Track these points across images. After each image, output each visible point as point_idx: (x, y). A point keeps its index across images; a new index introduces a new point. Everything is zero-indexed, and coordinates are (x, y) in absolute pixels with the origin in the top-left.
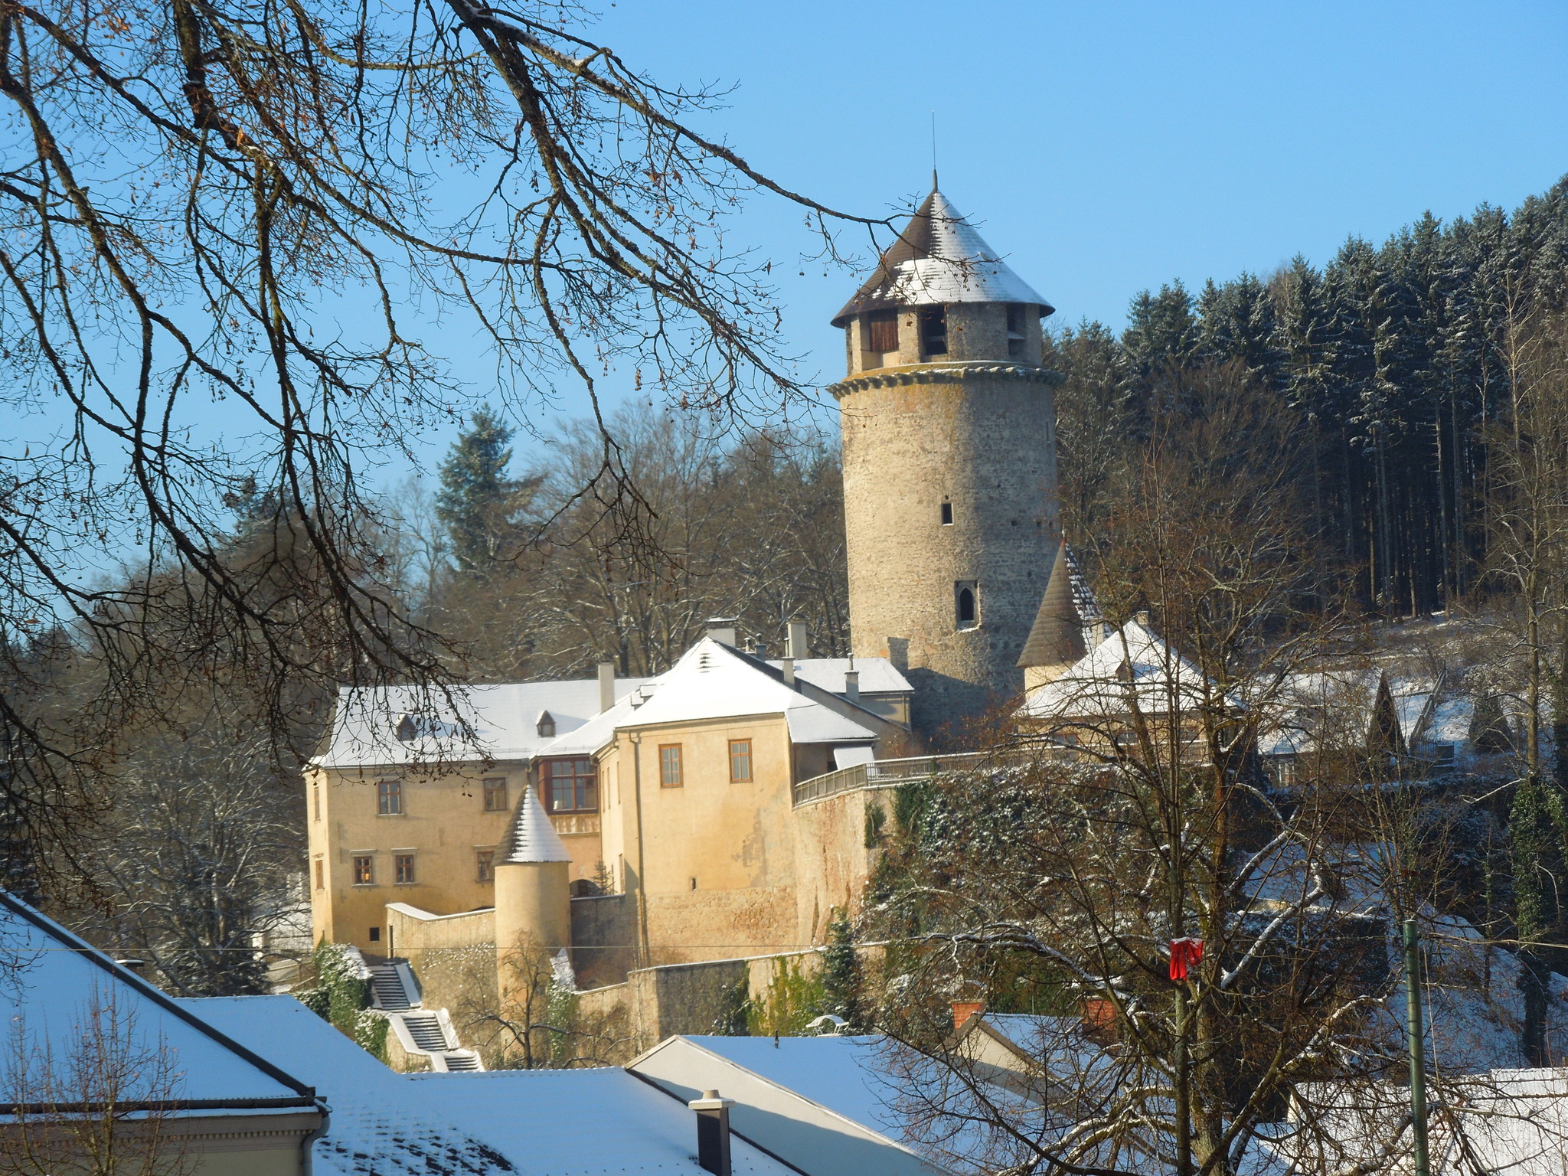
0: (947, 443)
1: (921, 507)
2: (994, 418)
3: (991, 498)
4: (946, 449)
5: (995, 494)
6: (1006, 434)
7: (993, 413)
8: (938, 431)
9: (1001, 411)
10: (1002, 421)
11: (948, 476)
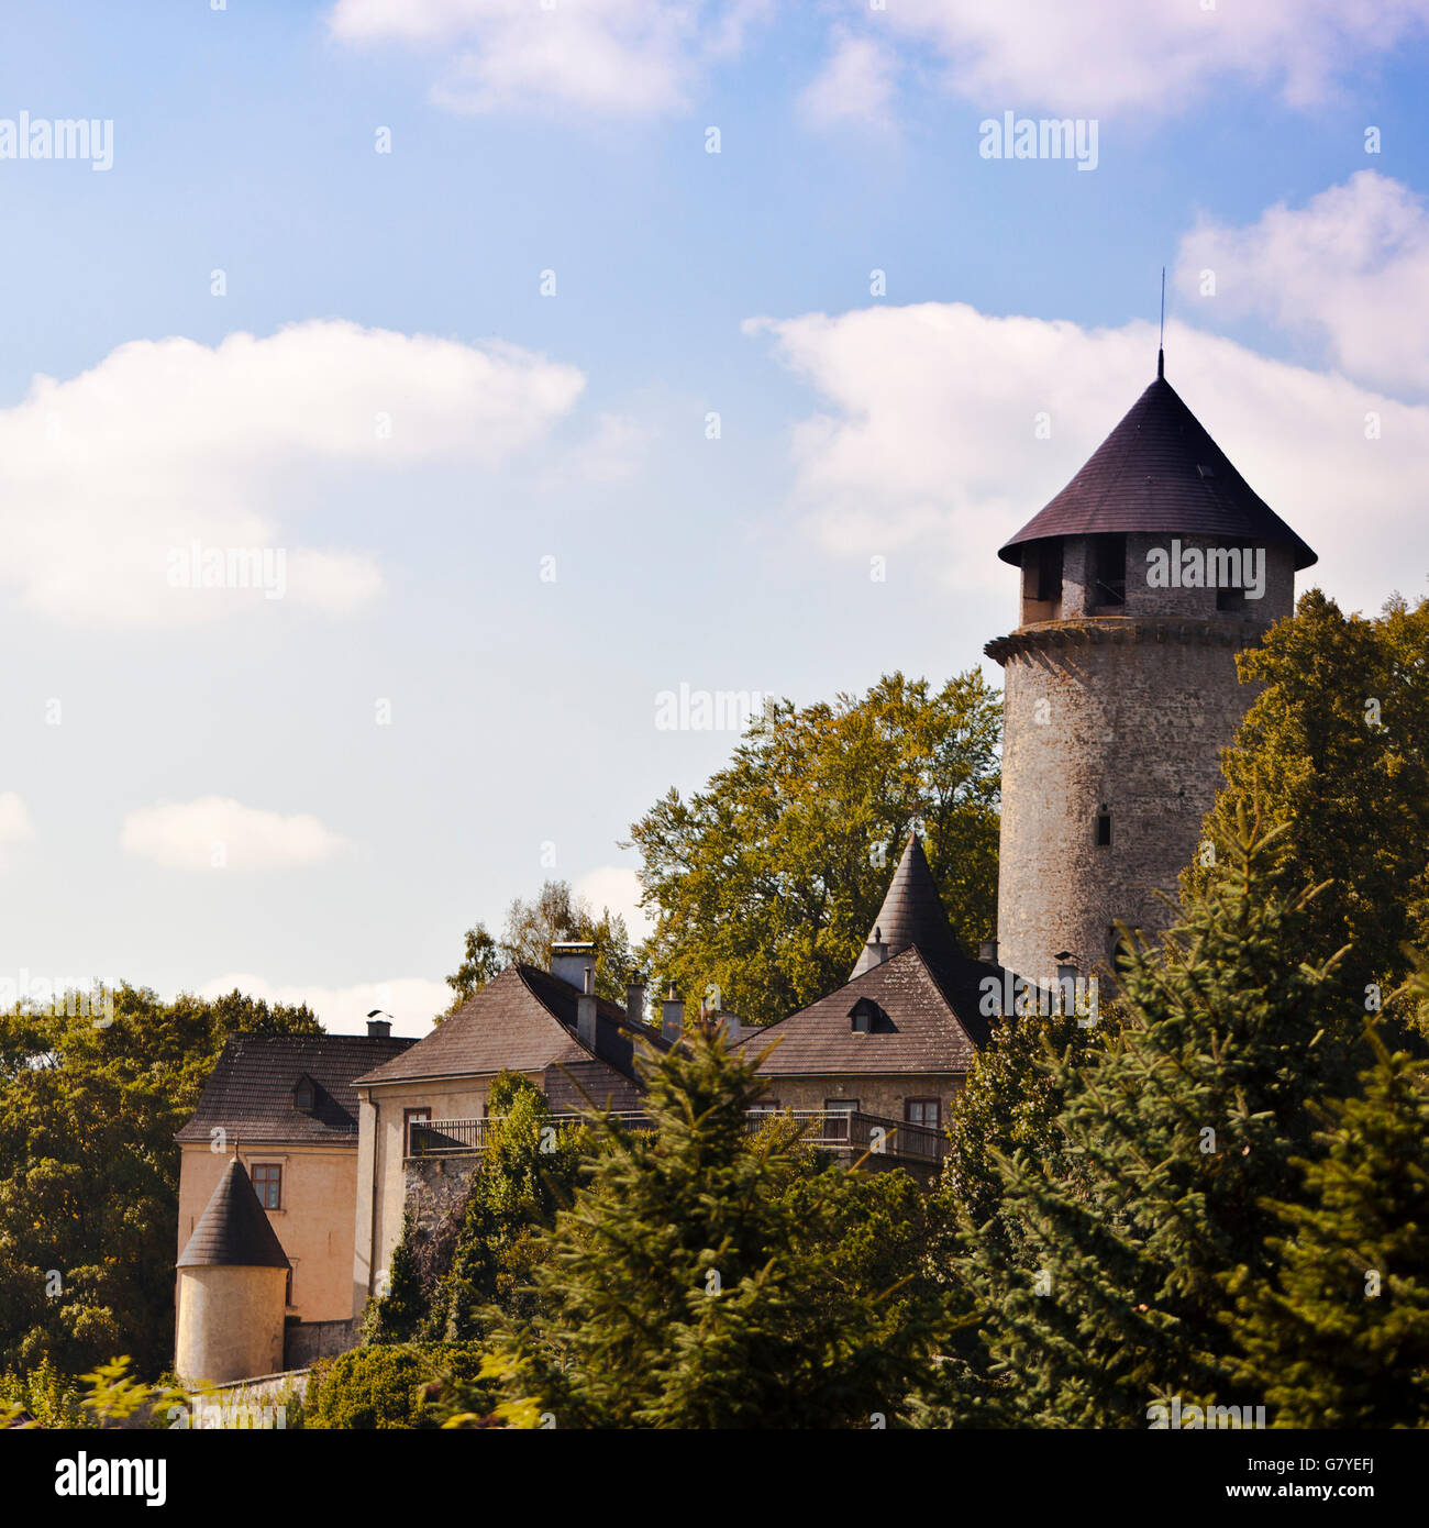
0: (1110, 730)
1: (1070, 820)
2: (1182, 697)
3: (1168, 811)
4: (1109, 739)
5: (1173, 805)
6: (1199, 721)
7: (1180, 691)
8: (1099, 713)
9: (1192, 689)
10: (1193, 702)
11: (1108, 778)
